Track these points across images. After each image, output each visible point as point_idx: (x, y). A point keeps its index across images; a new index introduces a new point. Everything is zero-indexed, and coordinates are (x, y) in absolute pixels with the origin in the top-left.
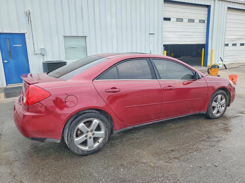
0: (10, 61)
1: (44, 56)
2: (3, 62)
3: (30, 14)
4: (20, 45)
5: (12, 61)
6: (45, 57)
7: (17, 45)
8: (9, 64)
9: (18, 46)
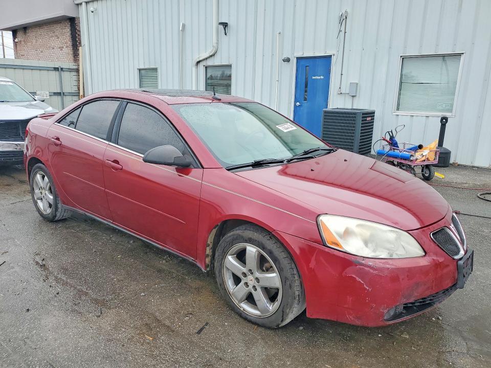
0: (303, 104)
1: (354, 98)
2: (295, 105)
3: (346, 18)
4: (322, 77)
5: (305, 104)
6: (356, 99)
7: (317, 77)
8: (302, 109)
9: (319, 78)
